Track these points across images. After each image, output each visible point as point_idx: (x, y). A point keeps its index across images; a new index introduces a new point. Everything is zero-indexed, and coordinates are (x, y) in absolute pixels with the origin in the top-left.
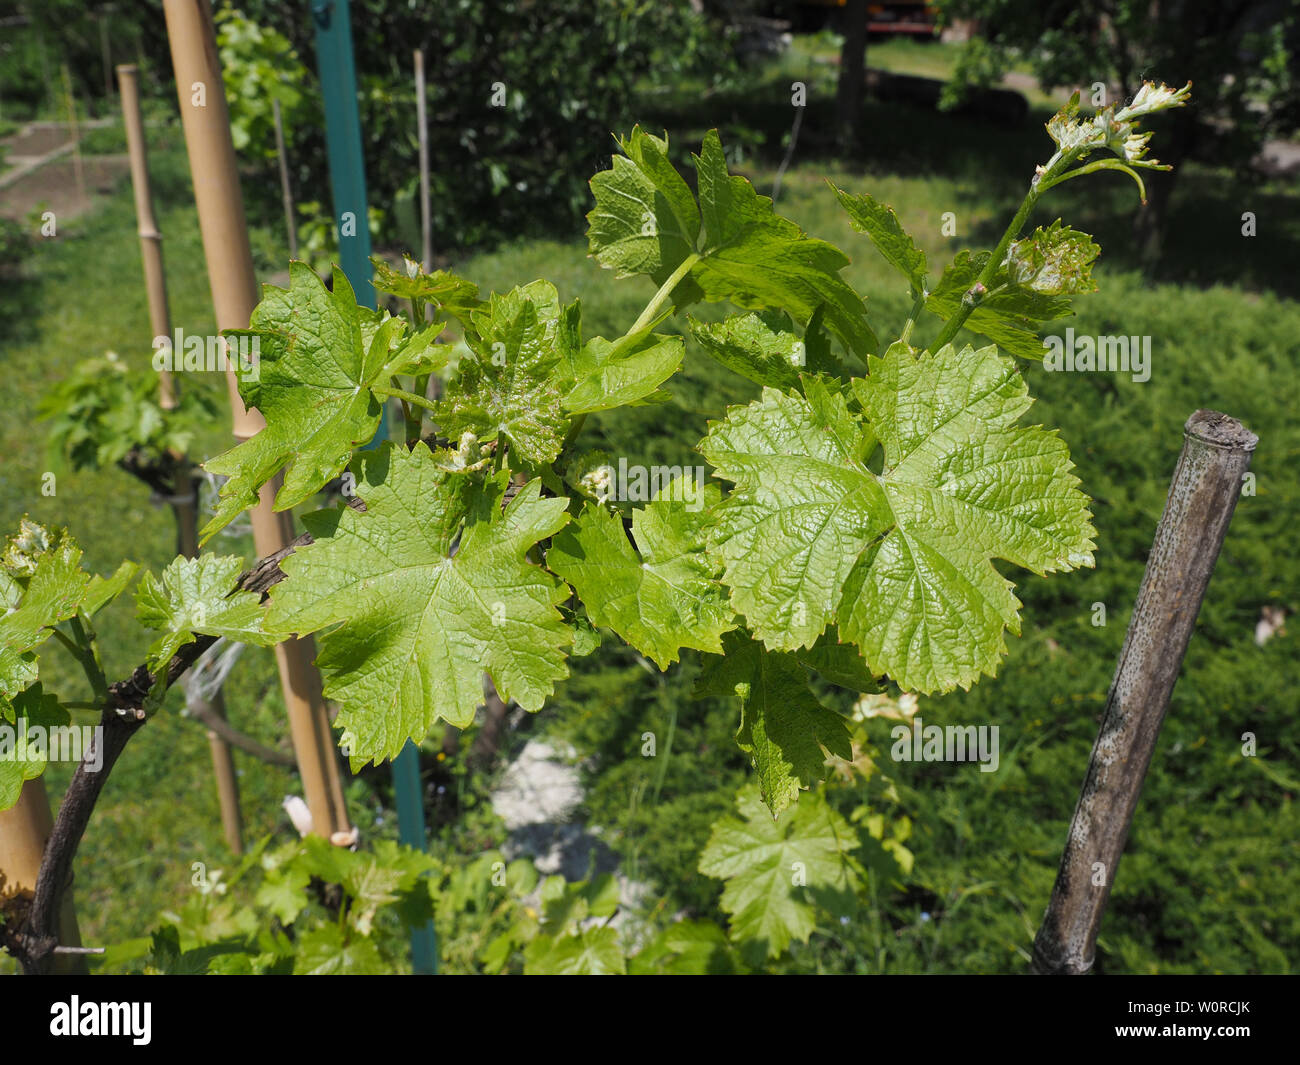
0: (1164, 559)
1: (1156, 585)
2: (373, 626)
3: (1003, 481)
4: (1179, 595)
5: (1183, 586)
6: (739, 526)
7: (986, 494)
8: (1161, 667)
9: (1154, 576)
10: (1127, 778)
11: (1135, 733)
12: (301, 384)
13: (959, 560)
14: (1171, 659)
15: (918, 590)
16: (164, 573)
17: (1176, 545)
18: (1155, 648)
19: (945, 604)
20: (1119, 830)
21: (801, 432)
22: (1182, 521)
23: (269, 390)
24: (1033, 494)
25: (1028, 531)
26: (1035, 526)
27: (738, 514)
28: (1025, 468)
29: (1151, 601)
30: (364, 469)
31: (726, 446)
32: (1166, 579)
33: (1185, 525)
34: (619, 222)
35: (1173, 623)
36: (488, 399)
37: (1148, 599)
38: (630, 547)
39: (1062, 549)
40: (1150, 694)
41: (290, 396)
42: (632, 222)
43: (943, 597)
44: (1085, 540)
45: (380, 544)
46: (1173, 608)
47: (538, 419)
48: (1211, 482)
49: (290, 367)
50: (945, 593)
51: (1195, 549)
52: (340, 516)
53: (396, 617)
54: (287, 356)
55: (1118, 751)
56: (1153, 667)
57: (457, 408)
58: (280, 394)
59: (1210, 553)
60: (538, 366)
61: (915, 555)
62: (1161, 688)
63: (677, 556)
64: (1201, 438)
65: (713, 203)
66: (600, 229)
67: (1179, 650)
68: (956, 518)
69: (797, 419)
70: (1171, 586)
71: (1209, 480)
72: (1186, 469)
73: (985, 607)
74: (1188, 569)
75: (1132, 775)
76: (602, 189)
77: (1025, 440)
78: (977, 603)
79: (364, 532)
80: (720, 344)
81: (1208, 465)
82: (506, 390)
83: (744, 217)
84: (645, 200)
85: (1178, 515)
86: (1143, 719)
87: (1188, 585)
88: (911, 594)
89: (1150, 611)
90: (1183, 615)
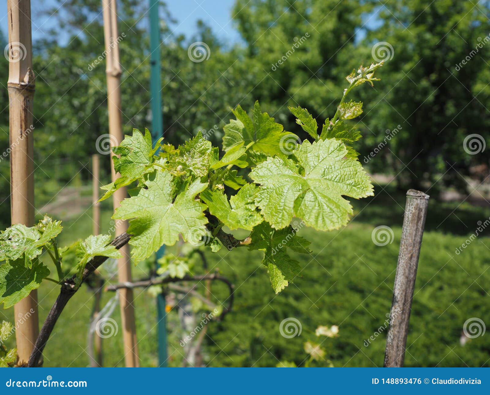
0: (406, 236)
1: (404, 246)
2: (146, 220)
3: (342, 174)
4: (412, 248)
5: (412, 245)
6: (264, 196)
7: (337, 178)
8: (409, 274)
9: (403, 243)
10: (403, 316)
11: (404, 298)
12: (133, 162)
13: (331, 196)
14: (412, 271)
15: (319, 203)
16: (86, 240)
17: (409, 231)
18: (406, 267)
19: (328, 206)
20: (403, 337)
21: (280, 168)
22: (409, 223)
23: (123, 165)
24: (352, 177)
25: (352, 188)
26: (354, 186)
27: (263, 193)
28: (348, 171)
29: (403, 251)
30: (148, 177)
31: (257, 174)
32: (407, 243)
33: (410, 224)
34: (232, 140)
35: (411, 258)
36: (187, 160)
37: (402, 251)
38: (228, 204)
39: (363, 192)
40: (407, 284)
41: (130, 166)
42: (235, 139)
43: (327, 205)
44: (370, 189)
45: (151, 199)
46: (410, 253)
47: (201, 165)
48: (416, 209)
49: (129, 158)
50: (328, 204)
51: (415, 232)
52: (140, 191)
53: (154, 219)
54: (130, 154)
55: (399, 306)
56: (407, 274)
57: (177, 160)
58: (126, 166)
59: (420, 233)
60: (202, 150)
61: (317, 195)
62: (410, 282)
63: (242, 206)
64: (411, 196)
65: (258, 124)
66: (226, 142)
67: (415, 267)
68: (329, 185)
69: (278, 165)
70: (409, 245)
71: (416, 208)
72: (408, 206)
73: (341, 208)
74: (413, 239)
75: (405, 315)
76: (227, 130)
77: (347, 162)
78: (338, 206)
79: (147, 195)
80: (258, 155)
81: (415, 204)
82: (192, 157)
83: (267, 127)
84: (239, 132)
85: (408, 221)
86: (406, 293)
87: (414, 244)
88: (317, 205)
89: (403, 255)
90: (414, 255)
